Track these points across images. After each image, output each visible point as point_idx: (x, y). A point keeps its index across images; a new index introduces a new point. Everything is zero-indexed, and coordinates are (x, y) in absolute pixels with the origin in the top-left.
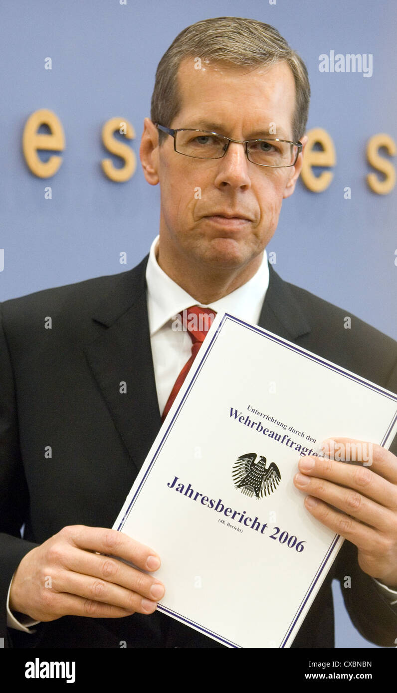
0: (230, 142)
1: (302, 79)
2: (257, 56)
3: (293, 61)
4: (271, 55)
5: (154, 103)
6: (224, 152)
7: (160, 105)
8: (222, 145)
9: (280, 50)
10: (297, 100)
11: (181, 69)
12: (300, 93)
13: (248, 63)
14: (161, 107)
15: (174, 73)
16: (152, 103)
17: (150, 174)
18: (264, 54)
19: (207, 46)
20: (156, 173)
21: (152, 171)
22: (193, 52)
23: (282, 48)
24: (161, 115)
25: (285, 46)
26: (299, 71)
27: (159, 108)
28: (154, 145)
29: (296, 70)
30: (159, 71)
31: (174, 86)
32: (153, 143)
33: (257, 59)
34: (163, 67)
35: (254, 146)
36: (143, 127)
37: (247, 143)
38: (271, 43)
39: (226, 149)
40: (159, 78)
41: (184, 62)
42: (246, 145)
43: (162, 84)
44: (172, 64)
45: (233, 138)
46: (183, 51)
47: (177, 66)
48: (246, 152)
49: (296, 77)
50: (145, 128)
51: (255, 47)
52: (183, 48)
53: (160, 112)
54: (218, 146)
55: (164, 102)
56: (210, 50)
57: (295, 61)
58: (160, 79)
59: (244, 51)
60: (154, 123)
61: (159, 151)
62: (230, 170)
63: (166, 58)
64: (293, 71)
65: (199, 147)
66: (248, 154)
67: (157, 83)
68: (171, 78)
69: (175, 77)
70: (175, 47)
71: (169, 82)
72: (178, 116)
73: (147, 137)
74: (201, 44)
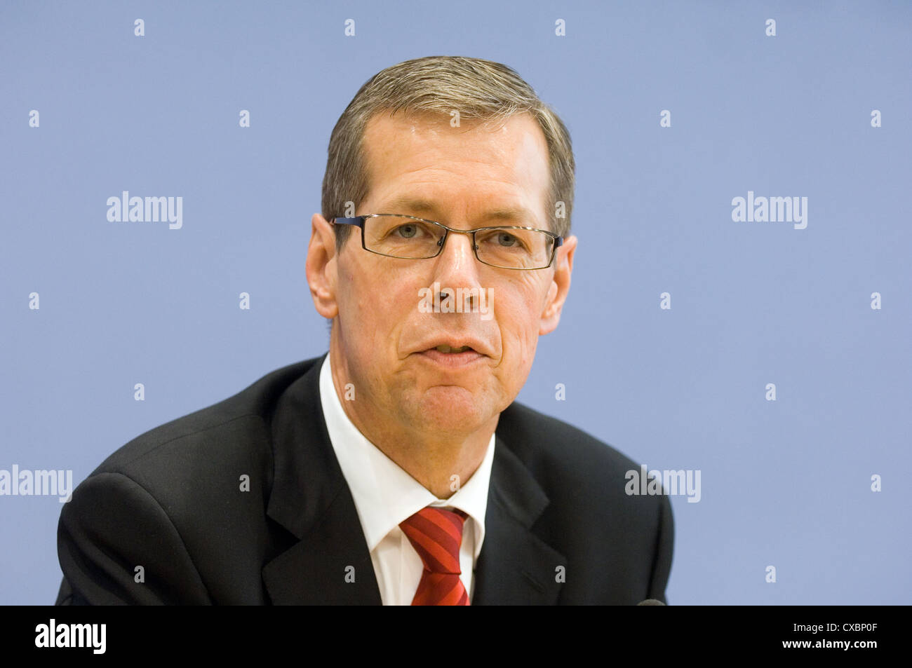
0: (448, 232)
1: (558, 141)
2: (483, 103)
3: (541, 114)
4: (506, 102)
5: (328, 189)
6: (440, 247)
7: (336, 190)
8: (437, 239)
9: (520, 97)
10: (553, 174)
11: (368, 131)
12: (557, 163)
13: (471, 115)
14: (339, 192)
15: (359, 138)
16: (324, 189)
17: (325, 301)
18: (496, 102)
19: (408, 93)
20: (333, 299)
21: (326, 295)
22: (386, 106)
23: (522, 94)
24: (338, 204)
25: (528, 93)
26: (553, 131)
27: (336, 194)
28: (329, 253)
29: (548, 128)
30: (334, 140)
31: (359, 156)
32: (327, 250)
33: (484, 109)
34: (340, 132)
35: (487, 239)
36: (311, 230)
37: (474, 233)
38: (507, 88)
39: (442, 244)
40: (335, 148)
41: (374, 119)
42: (473, 236)
43: (340, 157)
44: (355, 125)
45: (453, 226)
46: (370, 104)
47: (363, 128)
48: (474, 248)
49: (549, 141)
50: (315, 230)
51: (481, 92)
52: (371, 101)
53: (337, 201)
54: (431, 242)
55: (344, 184)
56: (411, 98)
57: (545, 114)
58: (336, 151)
59: (464, 97)
60: (328, 220)
61: (337, 261)
62: (450, 274)
63: (345, 118)
64: (544, 131)
65: (401, 242)
66: (478, 251)
67: (332, 156)
68: (353, 146)
69: (360, 143)
70: (358, 101)
71: (350, 153)
72: (367, 201)
73: (316, 245)
74: (398, 91)
